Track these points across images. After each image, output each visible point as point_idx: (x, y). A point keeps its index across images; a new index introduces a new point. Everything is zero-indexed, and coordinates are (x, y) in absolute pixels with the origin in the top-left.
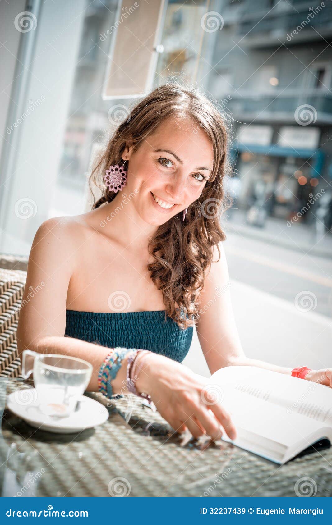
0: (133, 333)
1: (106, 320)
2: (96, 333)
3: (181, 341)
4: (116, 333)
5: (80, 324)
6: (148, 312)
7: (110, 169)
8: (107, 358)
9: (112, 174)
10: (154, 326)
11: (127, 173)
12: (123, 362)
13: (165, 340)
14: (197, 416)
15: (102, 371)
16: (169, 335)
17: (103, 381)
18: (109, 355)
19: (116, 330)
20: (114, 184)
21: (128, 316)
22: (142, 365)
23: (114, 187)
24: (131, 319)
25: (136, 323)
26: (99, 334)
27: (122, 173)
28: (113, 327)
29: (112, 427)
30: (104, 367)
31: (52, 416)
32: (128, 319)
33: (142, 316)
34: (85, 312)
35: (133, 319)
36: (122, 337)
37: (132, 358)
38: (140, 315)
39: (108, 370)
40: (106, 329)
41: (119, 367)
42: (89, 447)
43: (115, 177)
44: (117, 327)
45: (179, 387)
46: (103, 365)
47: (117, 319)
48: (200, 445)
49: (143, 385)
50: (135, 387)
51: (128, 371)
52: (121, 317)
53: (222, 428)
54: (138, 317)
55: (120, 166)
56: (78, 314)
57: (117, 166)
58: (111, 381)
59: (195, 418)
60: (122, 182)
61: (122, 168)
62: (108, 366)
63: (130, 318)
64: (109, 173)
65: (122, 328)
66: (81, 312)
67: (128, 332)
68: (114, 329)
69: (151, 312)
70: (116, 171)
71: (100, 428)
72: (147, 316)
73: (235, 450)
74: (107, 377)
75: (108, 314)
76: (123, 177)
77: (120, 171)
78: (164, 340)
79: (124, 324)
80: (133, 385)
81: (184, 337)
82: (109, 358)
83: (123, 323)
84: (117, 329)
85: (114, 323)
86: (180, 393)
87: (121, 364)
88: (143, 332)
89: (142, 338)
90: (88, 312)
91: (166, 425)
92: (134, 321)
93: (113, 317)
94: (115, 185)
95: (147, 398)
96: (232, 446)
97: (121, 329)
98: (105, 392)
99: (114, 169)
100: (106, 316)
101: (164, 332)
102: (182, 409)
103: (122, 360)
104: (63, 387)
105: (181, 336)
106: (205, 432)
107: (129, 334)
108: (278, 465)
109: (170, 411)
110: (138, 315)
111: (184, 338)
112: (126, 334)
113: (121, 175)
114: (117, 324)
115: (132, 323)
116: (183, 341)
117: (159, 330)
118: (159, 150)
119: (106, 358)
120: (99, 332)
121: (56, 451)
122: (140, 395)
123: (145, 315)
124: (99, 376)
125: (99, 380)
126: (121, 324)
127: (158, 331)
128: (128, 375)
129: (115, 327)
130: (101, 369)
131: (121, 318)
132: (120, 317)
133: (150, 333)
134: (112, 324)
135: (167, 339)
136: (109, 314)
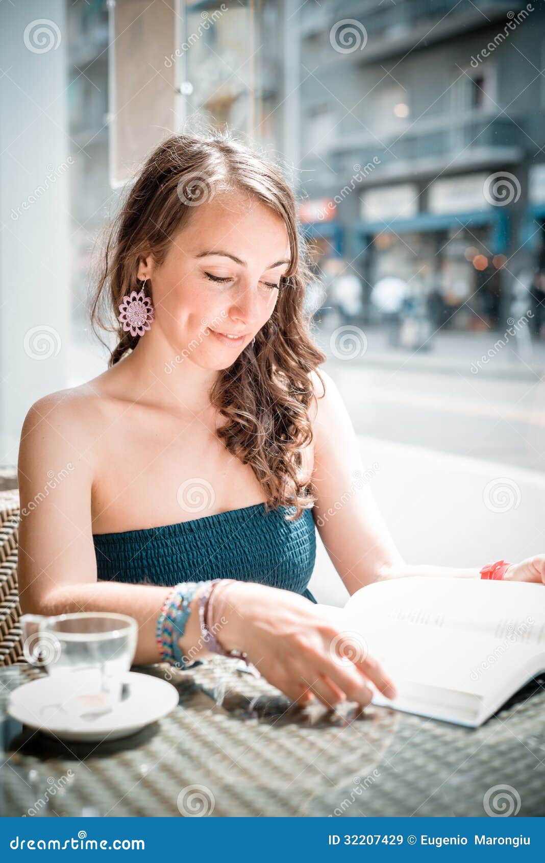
0: (215, 550)
1: (168, 537)
2: (156, 563)
3: (298, 549)
4: (188, 555)
5: (126, 553)
6: (235, 511)
7: (125, 302)
8: (166, 603)
9: (129, 309)
10: (248, 533)
11: (152, 300)
12: (193, 605)
13: (272, 551)
14: (324, 670)
15: (160, 626)
16: (275, 541)
17: (165, 643)
18: (167, 599)
19: (186, 550)
20: (136, 323)
21: (201, 524)
22: (222, 605)
23: (138, 328)
24: (209, 528)
25: (217, 532)
26: (161, 563)
27: (143, 302)
28: (181, 546)
29: (188, 715)
30: (162, 620)
31: (84, 716)
32: (202, 528)
33: (225, 520)
34: (131, 532)
35: (211, 528)
36: (199, 559)
37: (205, 597)
38: (221, 519)
39: (170, 624)
40: (170, 551)
41: (187, 615)
42: (152, 756)
43: (135, 312)
44: (187, 546)
45: (288, 630)
46: (161, 616)
47: (185, 532)
48: (339, 720)
49: (229, 638)
50: (218, 642)
51: (202, 619)
52: (191, 528)
53: (371, 686)
54: (219, 522)
55: (138, 293)
56: (120, 537)
57: (134, 294)
58: (178, 639)
59: (322, 676)
60: (148, 316)
61: (142, 294)
62: (169, 617)
63: (205, 526)
64: (125, 309)
65: (195, 544)
66: (124, 533)
67: (207, 549)
68: (184, 550)
69: (239, 510)
70: (134, 302)
71: (168, 720)
72: (233, 518)
73: (398, 717)
74: (170, 634)
75: (168, 527)
76: (147, 307)
77: (141, 299)
78: (270, 552)
79: (198, 539)
80: (214, 640)
81: (301, 542)
82: (168, 602)
83: (197, 536)
84: (188, 549)
85: (182, 540)
86: (290, 640)
87: (189, 610)
88: (232, 545)
89: (231, 554)
90: (136, 531)
91: (279, 696)
92: (214, 531)
93: (177, 530)
94: (138, 324)
95: (241, 657)
96: (392, 712)
97: (194, 546)
98: (172, 660)
99: (130, 300)
100: (167, 530)
101: (265, 538)
102: (298, 665)
103: (189, 603)
104: (98, 665)
105: (295, 542)
106: (343, 696)
107: (210, 552)
108: (471, 729)
109: (280, 671)
110: (218, 518)
111: (302, 544)
112: (205, 554)
113: (144, 305)
114: (186, 540)
115: (211, 533)
116: (301, 548)
117: (258, 538)
118: (204, 254)
119: (165, 605)
120: (160, 559)
121: (96, 771)
122: (228, 654)
123: (229, 517)
124: (158, 635)
125: (159, 642)
126: (193, 539)
127: (256, 539)
128: (203, 625)
129: (185, 546)
130: (159, 623)
131: (192, 530)
132: (189, 528)
133: (243, 545)
134: (179, 542)
135: (274, 550)
136: (171, 526)
